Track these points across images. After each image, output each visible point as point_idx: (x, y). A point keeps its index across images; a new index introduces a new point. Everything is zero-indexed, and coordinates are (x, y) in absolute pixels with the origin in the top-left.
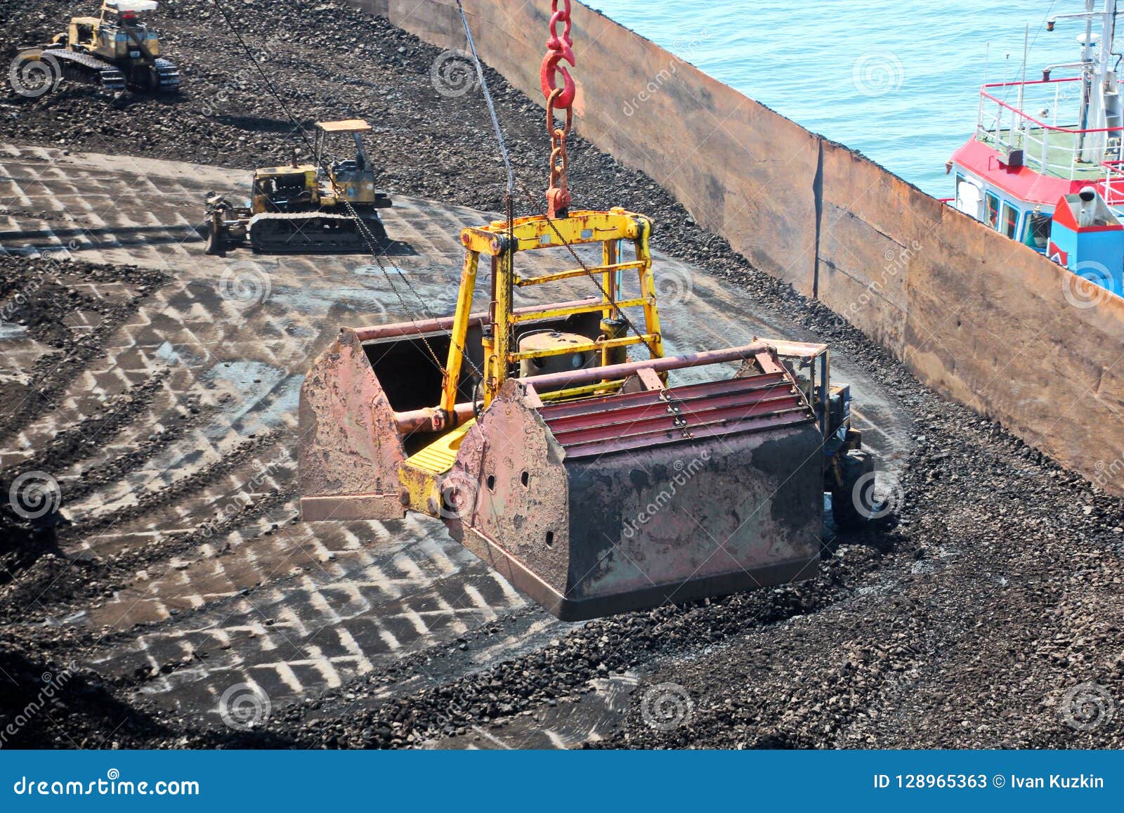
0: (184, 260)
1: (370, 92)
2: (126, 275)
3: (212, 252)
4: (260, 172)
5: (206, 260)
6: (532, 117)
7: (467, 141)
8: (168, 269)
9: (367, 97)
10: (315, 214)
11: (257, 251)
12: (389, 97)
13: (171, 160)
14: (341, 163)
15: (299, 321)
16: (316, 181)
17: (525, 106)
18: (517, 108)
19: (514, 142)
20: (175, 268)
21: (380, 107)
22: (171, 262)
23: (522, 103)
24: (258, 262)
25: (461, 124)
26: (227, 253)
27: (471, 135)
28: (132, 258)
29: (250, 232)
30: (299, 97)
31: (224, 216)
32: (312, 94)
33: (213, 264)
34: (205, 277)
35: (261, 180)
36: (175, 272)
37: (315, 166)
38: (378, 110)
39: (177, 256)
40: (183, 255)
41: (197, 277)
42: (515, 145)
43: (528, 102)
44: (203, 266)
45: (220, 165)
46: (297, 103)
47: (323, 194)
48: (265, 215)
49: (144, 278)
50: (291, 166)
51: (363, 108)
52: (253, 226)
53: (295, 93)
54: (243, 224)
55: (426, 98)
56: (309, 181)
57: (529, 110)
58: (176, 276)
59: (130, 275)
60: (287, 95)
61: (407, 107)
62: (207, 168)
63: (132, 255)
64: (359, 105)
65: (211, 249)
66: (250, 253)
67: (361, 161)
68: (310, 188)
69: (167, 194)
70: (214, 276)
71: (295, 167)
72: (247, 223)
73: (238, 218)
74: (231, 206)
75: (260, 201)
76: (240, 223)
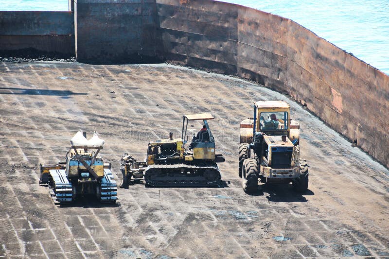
3: (123, 186)
4: (152, 142)
10: (182, 166)
15: (167, 225)
16: (182, 147)
29: (145, 175)
31: (131, 167)
35: (152, 146)
47: (186, 154)
48: (153, 166)
52: (147, 172)
54: (141, 171)
56: (179, 148)
68: (179, 151)
72: (144, 170)
73: (139, 168)
74: (135, 161)
75: (151, 159)
76: (140, 170)
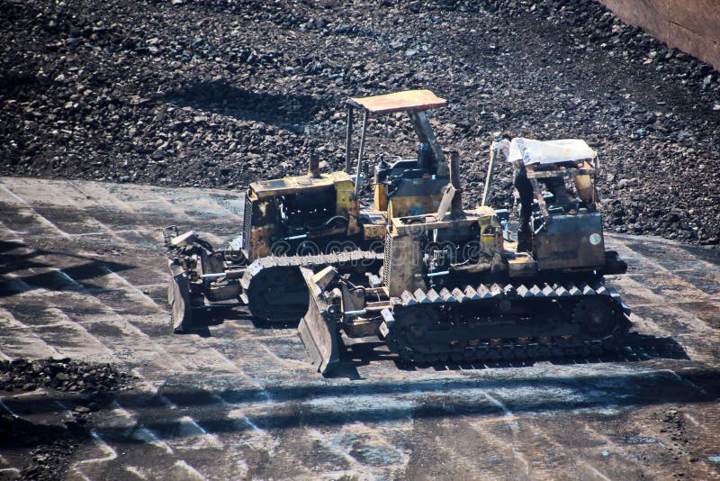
0: (142, 346)
1: (375, 47)
2: (53, 376)
3: (185, 329)
4: (258, 187)
5: (178, 342)
6: (670, 71)
7: (566, 118)
8: (118, 361)
9: (372, 55)
10: (357, 255)
11: (261, 323)
12: (410, 53)
13: (67, 178)
14: (392, 165)
15: (367, 437)
16: (354, 198)
17: (653, 54)
18: (638, 57)
19: (649, 115)
20: (130, 359)
21: (399, 70)
22: (119, 349)
23: (647, 48)
24: (267, 343)
25: (547, 90)
26: (211, 328)
27: (572, 109)
28: (52, 348)
29: (248, 292)
30: (255, 61)
31: (199, 268)
32: (276, 55)
33: (193, 350)
34: (185, 372)
35: (261, 201)
36: (131, 366)
37: (350, 171)
38: (397, 76)
39: (128, 340)
40: (136, 337)
41: (172, 372)
42: (652, 121)
43: (658, 45)
44: (176, 353)
45: (153, 182)
46: (253, 72)
47: (366, 220)
48: (270, 261)
49: (86, 380)
50: (310, 174)
51: (371, 73)
52: (254, 280)
53: (246, 54)
54: (234, 280)
55: (475, 51)
56: (343, 199)
57: (661, 59)
58: (136, 372)
59: (60, 375)
60: (234, 58)
61: (445, 68)
62: (132, 189)
63: (49, 343)
64: (362, 69)
65: (183, 324)
66: (251, 326)
67: (429, 161)
68: (345, 210)
69: (78, 237)
70: (201, 369)
71: (317, 176)
72: (241, 275)
73: (224, 269)
74: (210, 248)
75: (260, 238)
76: (228, 277)
